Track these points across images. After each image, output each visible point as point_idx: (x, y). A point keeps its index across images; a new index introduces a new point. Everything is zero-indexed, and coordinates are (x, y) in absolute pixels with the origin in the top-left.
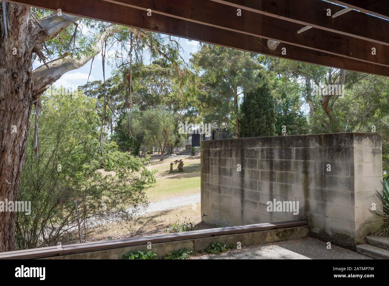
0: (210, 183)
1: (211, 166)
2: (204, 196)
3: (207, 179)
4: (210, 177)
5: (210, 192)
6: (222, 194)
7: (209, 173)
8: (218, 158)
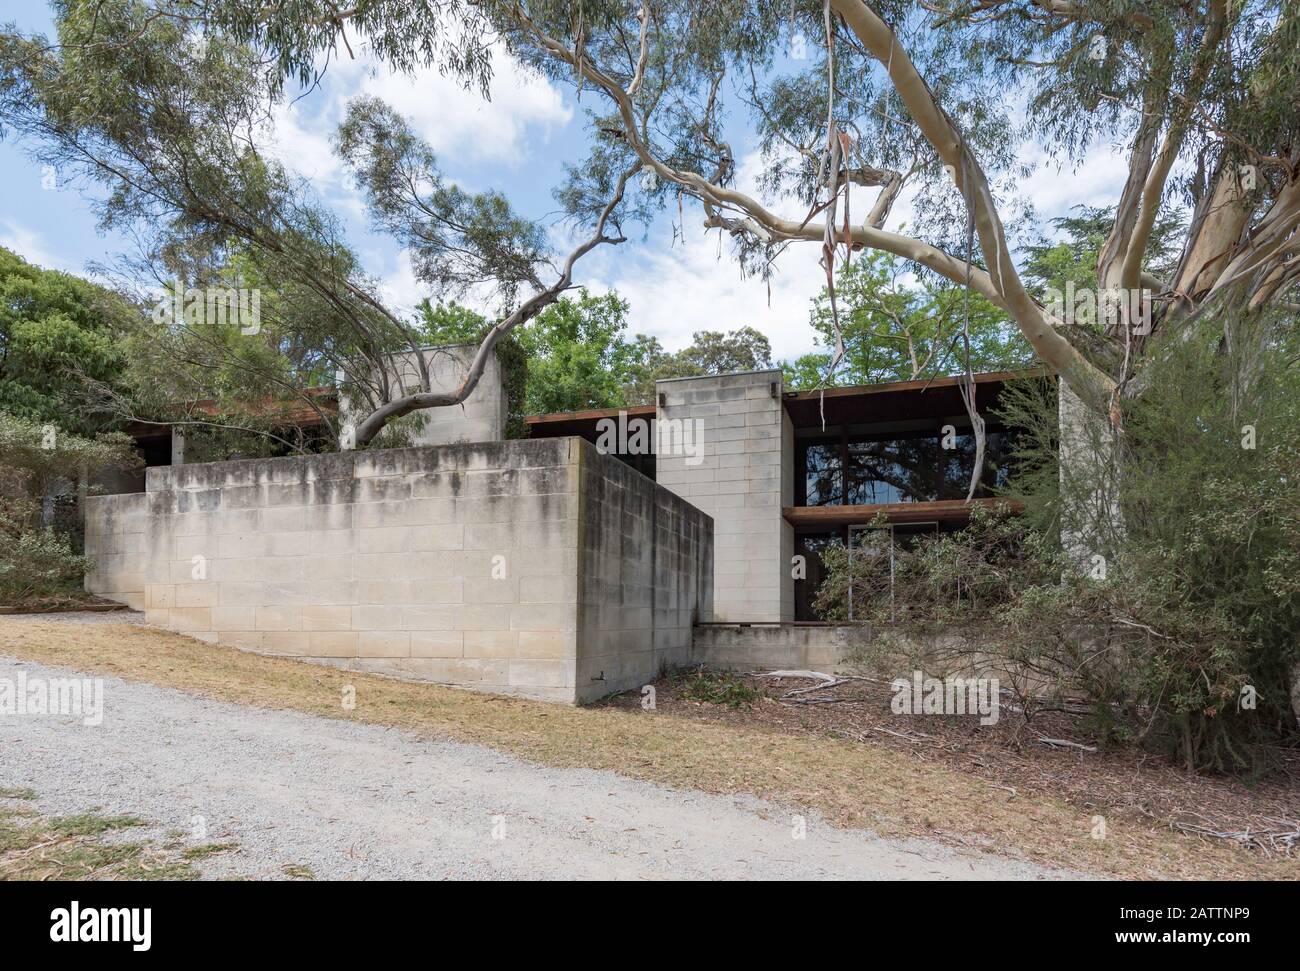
0: (602, 576)
1: (604, 530)
2: (588, 618)
3: (595, 568)
4: (602, 559)
5: (601, 603)
6: (627, 604)
7: (599, 549)
8: (619, 509)
